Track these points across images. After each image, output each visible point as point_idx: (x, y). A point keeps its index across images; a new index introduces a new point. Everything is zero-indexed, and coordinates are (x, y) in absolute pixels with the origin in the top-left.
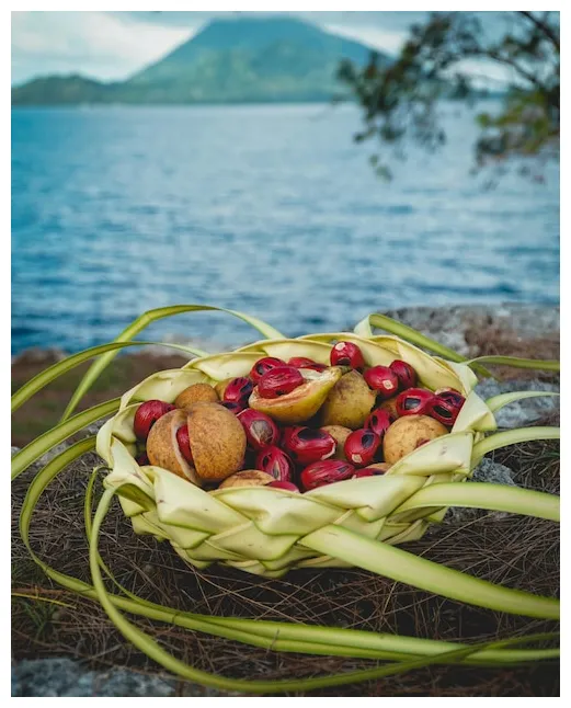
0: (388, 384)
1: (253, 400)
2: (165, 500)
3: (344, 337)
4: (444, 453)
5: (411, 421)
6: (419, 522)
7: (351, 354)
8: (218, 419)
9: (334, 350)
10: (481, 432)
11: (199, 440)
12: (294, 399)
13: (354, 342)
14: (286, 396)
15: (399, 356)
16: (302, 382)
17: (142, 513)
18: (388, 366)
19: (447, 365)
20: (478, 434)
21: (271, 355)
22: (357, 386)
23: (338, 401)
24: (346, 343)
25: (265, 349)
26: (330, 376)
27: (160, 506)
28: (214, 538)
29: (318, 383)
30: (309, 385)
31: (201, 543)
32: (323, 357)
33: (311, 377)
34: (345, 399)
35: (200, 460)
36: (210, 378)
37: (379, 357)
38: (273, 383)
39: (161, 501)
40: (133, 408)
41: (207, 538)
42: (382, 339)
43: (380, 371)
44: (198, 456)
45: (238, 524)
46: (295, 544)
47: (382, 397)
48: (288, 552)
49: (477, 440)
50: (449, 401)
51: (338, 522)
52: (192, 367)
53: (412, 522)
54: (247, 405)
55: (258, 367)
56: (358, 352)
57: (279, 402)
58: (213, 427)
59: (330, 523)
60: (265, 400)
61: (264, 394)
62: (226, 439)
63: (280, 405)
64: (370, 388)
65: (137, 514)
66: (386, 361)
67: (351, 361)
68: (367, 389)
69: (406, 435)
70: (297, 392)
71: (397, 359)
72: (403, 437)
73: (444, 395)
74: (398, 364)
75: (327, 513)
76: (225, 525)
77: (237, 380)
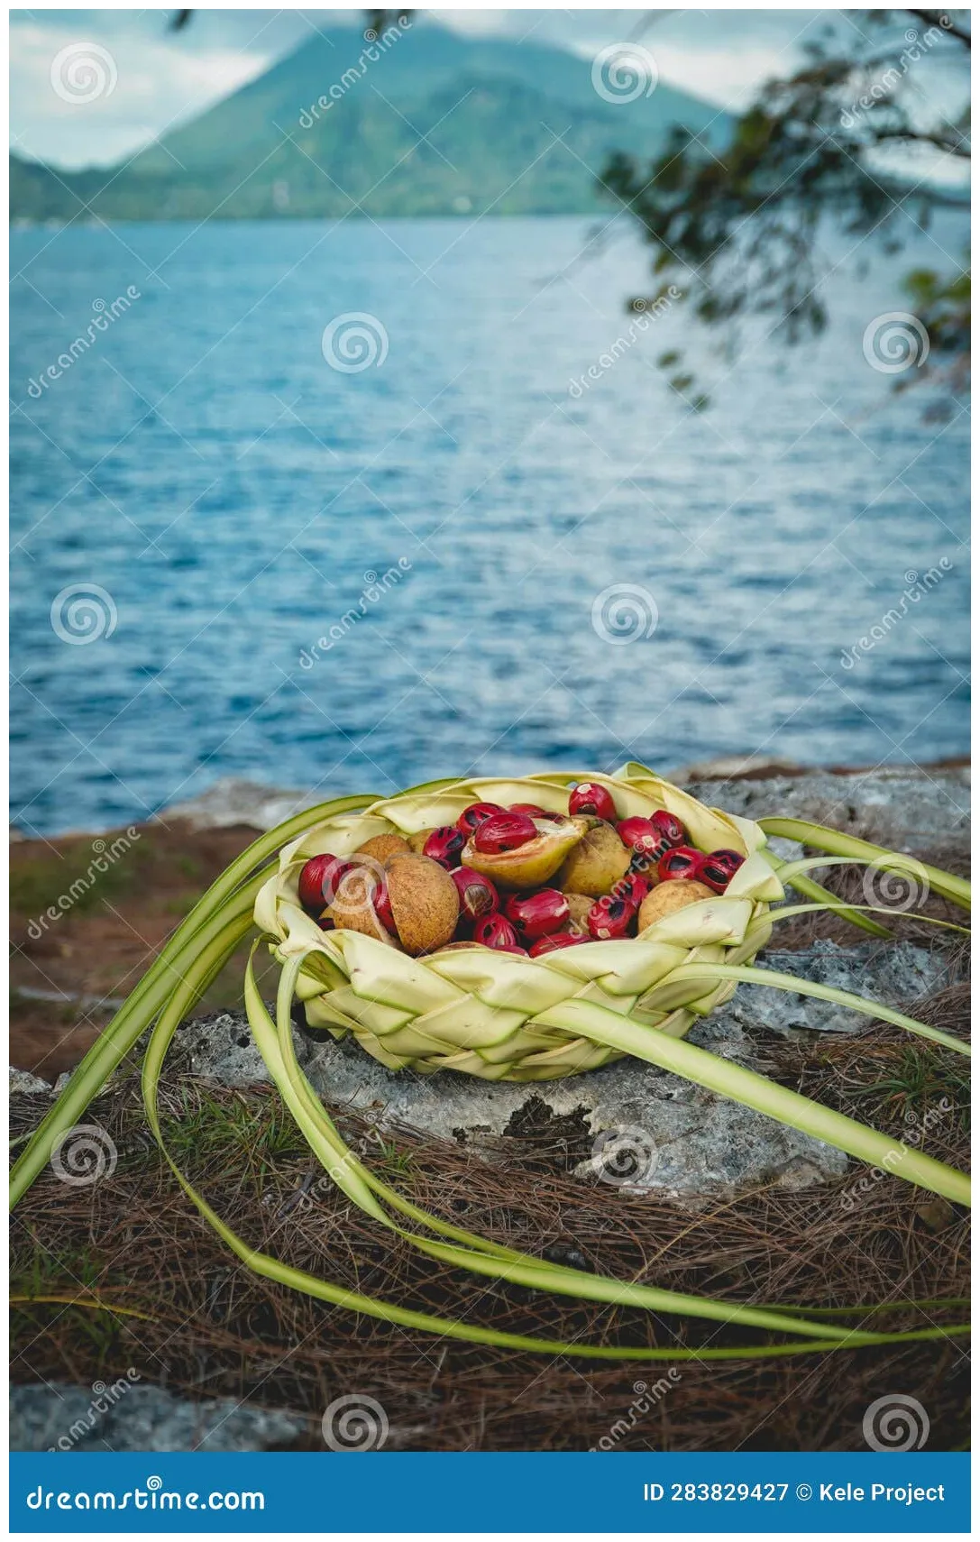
0: (649, 841)
1: (466, 854)
2: (361, 968)
3: (587, 777)
4: (708, 917)
5: (676, 885)
6: (680, 1011)
7: (599, 800)
8: (424, 874)
9: (575, 793)
10: (764, 902)
11: (403, 902)
12: (522, 856)
13: (603, 784)
14: (512, 852)
15: (665, 806)
16: (535, 835)
17: (321, 994)
18: (648, 818)
19: (726, 819)
20: (760, 905)
21: (484, 801)
22: (607, 841)
23: (582, 861)
24: (593, 786)
25: (477, 791)
26: (573, 830)
27: (355, 977)
28: (419, 1020)
29: (555, 837)
30: (543, 841)
31: (403, 1026)
32: (561, 805)
33: (546, 830)
34: (591, 857)
35: (404, 925)
36: (398, 829)
37: (635, 806)
38: (495, 834)
39: (356, 970)
40: (297, 865)
41: (410, 1021)
42: (642, 781)
43: (637, 823)
44: (401, 922)
45: (451, 998)
46: (523, 1025)
47: (639, 856)
48: (512, 1036)
49: (757, 913)
50: (724, 862)
51: (579, 994)
52: (374, 813)
53: (671, 1012)
54: (459, 863)
55: (468, 815)
56: (608, 799)
57: (502, 859)
58: (419, 884)
59: (568, 998)
60: (483, 856)
61: (483, 847)
62: (435, 898)
63: (505, 863)
64: (625, 845)
65: (315, 996)
66: (646, 812)
67: (598, 808)
68: (620, 845)
69: (669, 900)
70: (527, 847)
71: (661, 809)
72: (665, 904)
73: (718, 854)
74: (662, 817)
75: (565, 985)
76: (435, 1001)
77: (443, 829)
